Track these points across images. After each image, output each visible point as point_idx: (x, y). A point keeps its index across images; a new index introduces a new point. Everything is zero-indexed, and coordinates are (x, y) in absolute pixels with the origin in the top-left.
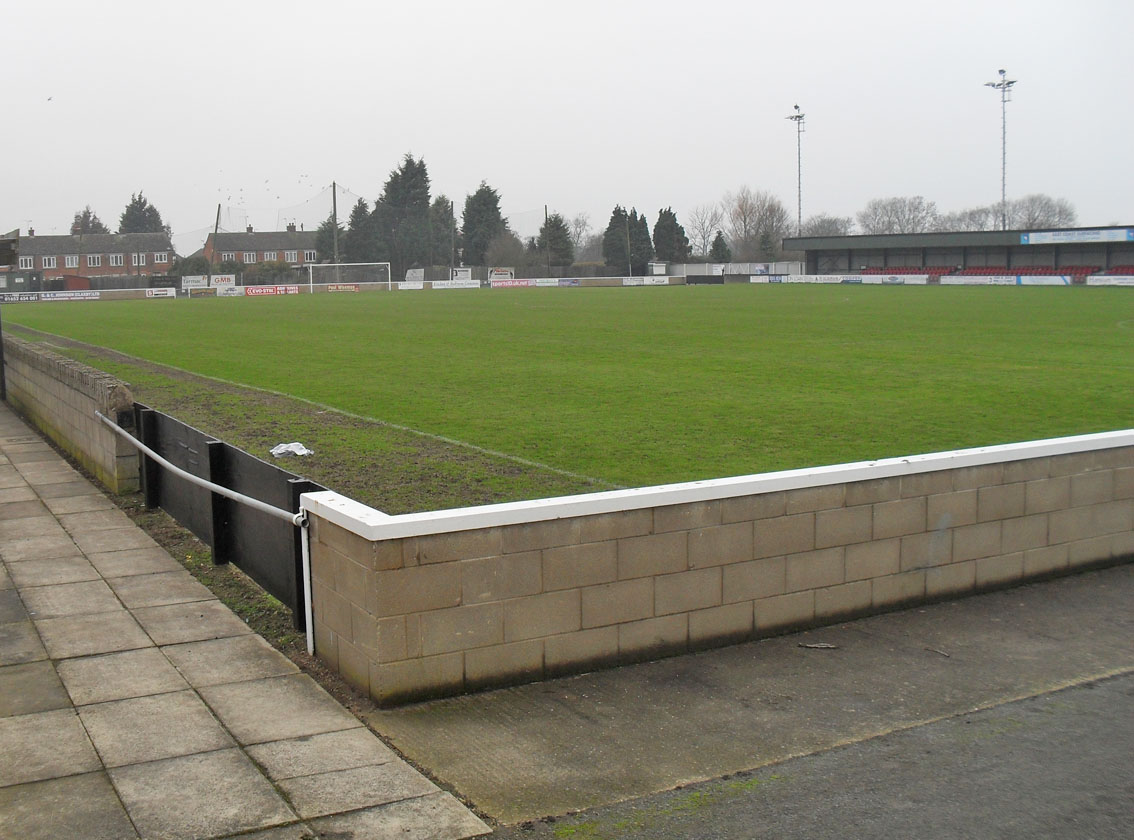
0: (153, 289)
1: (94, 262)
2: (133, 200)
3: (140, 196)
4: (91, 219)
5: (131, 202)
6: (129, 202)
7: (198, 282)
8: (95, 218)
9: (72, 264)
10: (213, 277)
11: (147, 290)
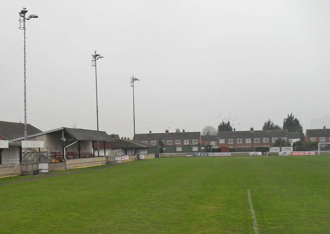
0: (253, 152)
1: (257, 141)
2: (288, 116)
3: (291, 115)
4: (271, 124)
5: (287, 117)
6: (286, 117)
7: (277, 149)
8: (272, 123)
9: (248, 142)
10: (283, 148)
11: (250, 152)
